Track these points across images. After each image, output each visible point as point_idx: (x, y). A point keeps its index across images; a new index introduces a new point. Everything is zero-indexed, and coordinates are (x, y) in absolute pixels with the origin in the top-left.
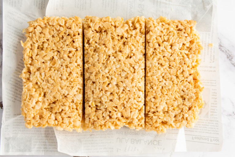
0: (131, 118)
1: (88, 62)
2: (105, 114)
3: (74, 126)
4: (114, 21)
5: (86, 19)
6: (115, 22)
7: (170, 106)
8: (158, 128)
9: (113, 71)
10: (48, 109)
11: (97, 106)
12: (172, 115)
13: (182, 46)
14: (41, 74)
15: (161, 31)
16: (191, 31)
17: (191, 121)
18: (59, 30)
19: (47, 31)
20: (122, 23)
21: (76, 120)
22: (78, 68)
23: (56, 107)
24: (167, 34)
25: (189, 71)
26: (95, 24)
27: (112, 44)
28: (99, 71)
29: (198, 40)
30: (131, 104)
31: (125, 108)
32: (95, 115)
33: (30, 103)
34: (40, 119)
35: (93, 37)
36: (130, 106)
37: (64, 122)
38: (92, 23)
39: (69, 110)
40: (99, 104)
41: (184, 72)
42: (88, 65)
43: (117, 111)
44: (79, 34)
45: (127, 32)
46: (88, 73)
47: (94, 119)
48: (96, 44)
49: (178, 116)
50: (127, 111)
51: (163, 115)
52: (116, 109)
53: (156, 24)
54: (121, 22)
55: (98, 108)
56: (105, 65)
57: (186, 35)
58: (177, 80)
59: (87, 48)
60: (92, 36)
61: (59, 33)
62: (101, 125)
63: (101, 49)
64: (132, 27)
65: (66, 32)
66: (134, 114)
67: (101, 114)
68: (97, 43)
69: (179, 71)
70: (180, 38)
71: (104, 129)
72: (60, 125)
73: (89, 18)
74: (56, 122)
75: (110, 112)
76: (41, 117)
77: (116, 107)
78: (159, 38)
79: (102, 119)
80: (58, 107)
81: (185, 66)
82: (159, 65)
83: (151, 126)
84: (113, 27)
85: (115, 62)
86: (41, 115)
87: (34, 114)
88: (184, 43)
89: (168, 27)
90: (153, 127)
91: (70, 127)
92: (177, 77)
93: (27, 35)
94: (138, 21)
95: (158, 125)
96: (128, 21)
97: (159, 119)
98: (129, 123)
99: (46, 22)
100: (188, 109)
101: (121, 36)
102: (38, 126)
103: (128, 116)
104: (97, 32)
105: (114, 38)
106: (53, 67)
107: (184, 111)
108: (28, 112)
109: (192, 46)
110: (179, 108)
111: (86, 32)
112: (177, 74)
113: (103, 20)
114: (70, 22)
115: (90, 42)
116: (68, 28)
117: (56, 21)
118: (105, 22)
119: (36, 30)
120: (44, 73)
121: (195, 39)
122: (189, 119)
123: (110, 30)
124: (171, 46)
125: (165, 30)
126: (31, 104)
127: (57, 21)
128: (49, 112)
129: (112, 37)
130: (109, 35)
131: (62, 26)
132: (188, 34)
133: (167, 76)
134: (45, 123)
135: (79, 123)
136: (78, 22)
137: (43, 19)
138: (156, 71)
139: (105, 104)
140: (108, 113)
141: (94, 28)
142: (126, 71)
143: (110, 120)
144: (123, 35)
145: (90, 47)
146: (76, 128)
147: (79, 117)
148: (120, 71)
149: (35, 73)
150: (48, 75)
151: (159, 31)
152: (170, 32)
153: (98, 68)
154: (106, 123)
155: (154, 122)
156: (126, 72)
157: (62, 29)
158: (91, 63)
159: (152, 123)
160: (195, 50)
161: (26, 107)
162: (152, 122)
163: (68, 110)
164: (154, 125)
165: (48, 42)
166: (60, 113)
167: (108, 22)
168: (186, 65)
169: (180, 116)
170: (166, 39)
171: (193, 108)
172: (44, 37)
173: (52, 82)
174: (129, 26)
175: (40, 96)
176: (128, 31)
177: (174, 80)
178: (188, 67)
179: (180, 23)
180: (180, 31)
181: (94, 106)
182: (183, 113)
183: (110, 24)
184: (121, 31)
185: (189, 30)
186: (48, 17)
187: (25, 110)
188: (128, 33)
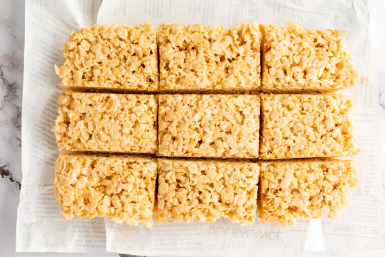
0: (235, 204)
1: (166, 104)
2: (193, 195)
3: (141, 217)
4: (209, 31)
5: (162, 27)
6: (209, 33)
7: (302, 181)
8: (284, 218)
9: (206, 120)
10: (98, 189)
11: (179, 181)
12: (305, 196)
13: (324, 71)
14: (86, 125)
15: (289, 48)
16: (338, 47)
17: (336, 208)
18: (119, 47)
19: (98, 49)
20: (221, 34)
21: (145, 207)
22: (150, 114)
23: (113, 186)
24: (298, 53)
25: (334, 118)
26: (178, 37)
27: (207, 71)
28: (183, 119)
29: (349, 63)
30: (236, 180)
31: (225, 186)
32: (176, 196)
33: (67, 178)
34: (86, 204)
35: (175, 58)
36: (234, 184)
37: (125, 210)
38: (171, 34)
39: (134, 191)
40: (183, 179)
41: (326, 121)
42: (165, 108)
43: (212, 192)
44: (151, 52)
45: (229, 49)
46: (166, 122)
47: (173, 203)
48: (180, 70)
49: (316, 198)
50: (228, 192)
51: (291, 196)
52: (210, 189)
53: (281, 36)
54: (220, 32)
55: (181, 186)
56: (193, 108)
57: (331, 54)
58: (314, 134)
59: (165, 76)
60: (173, 57)
61: (120, 52)
62: (185, 213)
63: (189, 79)
64: (238, 40)
65: (130, 49)
66: (240, 198)
67: (186, 195)
68: (181, 67)
69: (318, 118)
70: (320, 60)
71: (189, 220)
72: (119, 215)
73: (168, 27)
74: (112, 209)
75: (200, 193)
76: (87, 202)
77: (211, 185)
78: (285, 59)
79: (187, 203)
80: (116, 184)
81: (329, 111)
82: (285, 108)
83: (272, 215)
84: (207, 42)
85: (211, 104)
86: (87, 198)
87: (75, 196)
88: (327, 68)
89: (300, 41)
90: (275, 216)
91: (135, 219)
92: (315, 129)
93: (66, 54)
94: (248, 30)
95: (283, 212)
96: (231, 30)
97: (284, 204)
98: (231, 213)
99: (97, 33)
100: (332, 188)
101: (220, 56)
102: (82, 216)
103: (229, 201)
104: (181, 50)
105: (209, 59)
106: (108, 111)
107: (326, 191)
108: (66, 192)
109: (340, 73)
110: (318, 184)
111: (164, 50)
112: (314, 124)
113: (189, 30)
114: (137, 32)
115: (170, 66)
116: (133, 43)
117: (113, 32)
118: (193, 32)
119: (80, 46)
120: (92, 123)
121: (345, 61)
122: (333, 203)
123: (201, 45)
124: (305, 72)
125: (296, 46)
126: (70, 179)
127: (115, 31)
128: (100, 193)
129: (206, 57)
130: (201, 54)
131: (124, 40)
132: (333, 52)
133: (298, 128)
134: (94, 211)
135: (149, 213)
136: (150, 32)
137: (93, 29)
138: (280, 120)
139: (194, 179)
140: (197, 195)
141: (176, 43)
142: (229, 119)
143: (199, 207)
144: (224, 54)
145: (169, 74)
146: (144, 221)
147: (150, 203)
148: (218, 120)
149: (76, 122)
150: (99, 127)
151: (285, 48)
152: (303, 49)
153: (182, 114)
154: (193, 210)
155: (276, 209)
156: (228, 121)
157: (123, 44)
158: (170, 105)
159: (272, 210)
160: (345, 79)
161: (61, 185)
162: (274, 208)
163: (132, 190)
164: (276, 213)
165: (100, 67)
166: (119, 195)
167: (199, 32)
168: (330, 108)
169: (318, 199)
170: (297, 60)
171: (341, 186)
172: (93, 59)
173: (106, 138)
174: (233, 38)
175: (84, 167)
176: (232, 47)
177: (310, 135)
178: (333, 112)
179: (320, 35)
180: (319, 48)
181: (175, 181)
182: (325, 195)
183: (202, 36)
184: (220, 48)
185: (335, 46)
186: (101, 25)
187: (60, 191)
188: (232, 50)
